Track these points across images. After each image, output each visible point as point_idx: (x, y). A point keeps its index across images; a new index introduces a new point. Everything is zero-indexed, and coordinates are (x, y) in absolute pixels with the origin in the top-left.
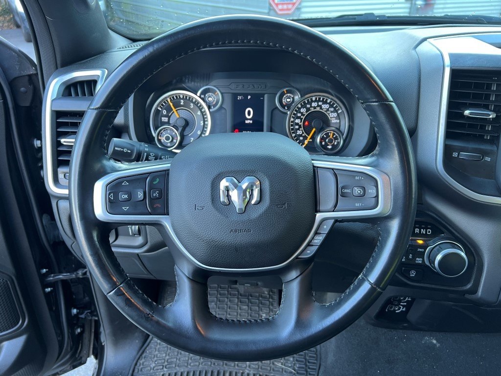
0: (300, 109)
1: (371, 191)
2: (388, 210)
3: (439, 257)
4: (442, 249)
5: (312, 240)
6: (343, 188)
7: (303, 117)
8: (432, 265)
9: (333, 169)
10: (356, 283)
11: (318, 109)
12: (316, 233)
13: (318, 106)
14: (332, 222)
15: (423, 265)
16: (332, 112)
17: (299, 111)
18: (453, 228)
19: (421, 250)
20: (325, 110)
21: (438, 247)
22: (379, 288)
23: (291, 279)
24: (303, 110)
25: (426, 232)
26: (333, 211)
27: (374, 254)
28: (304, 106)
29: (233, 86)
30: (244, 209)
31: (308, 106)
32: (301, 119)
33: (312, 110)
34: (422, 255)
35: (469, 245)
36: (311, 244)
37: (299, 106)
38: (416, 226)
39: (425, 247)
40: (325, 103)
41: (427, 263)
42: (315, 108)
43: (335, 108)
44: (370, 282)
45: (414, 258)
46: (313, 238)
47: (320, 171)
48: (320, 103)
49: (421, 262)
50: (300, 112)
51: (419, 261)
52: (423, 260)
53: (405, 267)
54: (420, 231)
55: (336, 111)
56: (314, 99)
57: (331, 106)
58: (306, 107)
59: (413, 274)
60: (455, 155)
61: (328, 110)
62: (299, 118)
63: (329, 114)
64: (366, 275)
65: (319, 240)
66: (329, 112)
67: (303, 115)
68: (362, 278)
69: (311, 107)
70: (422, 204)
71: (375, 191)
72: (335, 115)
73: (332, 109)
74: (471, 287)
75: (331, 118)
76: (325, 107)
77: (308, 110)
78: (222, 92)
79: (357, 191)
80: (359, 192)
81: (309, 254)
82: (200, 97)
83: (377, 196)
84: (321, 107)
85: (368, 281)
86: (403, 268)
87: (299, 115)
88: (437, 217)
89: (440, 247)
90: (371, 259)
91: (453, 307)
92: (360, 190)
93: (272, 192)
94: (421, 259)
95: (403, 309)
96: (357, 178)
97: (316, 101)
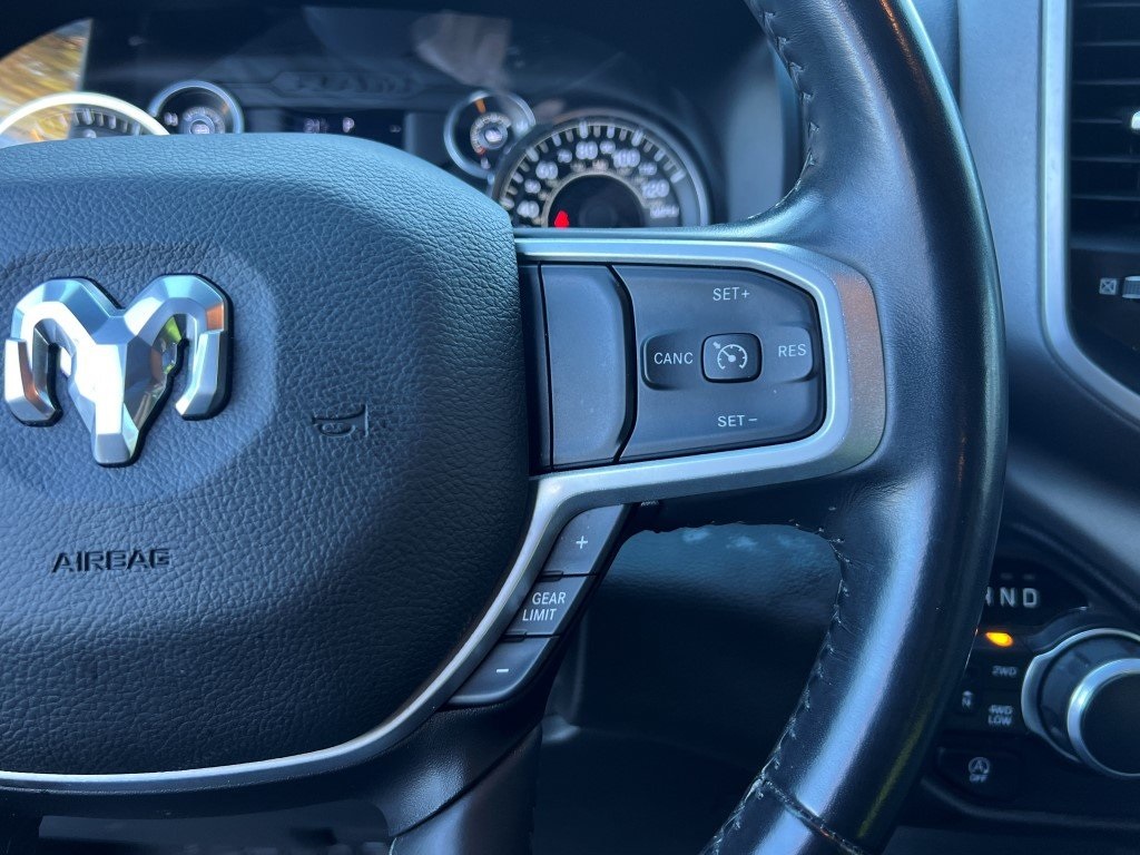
0: (533, 166)
1: (791, 351)
2: (877, 439)
3: (1080, 698)
4: (1092, 664)
5: (519, 612)
6: (656, 345)
7: (549, 199)
8: (1055, 730)
9: (609, 265)
10: (737, 819)
11: (600, 169)
12: (541, 575)
13: (600, 156)
14: (610, 516)
15: (1017, 734)
16: (650, 179)
17: (530, 175)
19: (1004, 672)
20: (627, 172)
21: (1070, 657)
22: (853, 840)
23: (420, 817)
24: (547, 171)
25: (1019, 597)
26: (616, 461)
27: (819, 669)
28: (549, 156)
29: (288, 81)
30: (132, 444)
31: (565, 157)
32: (541, 204)
33: (580, 171)
34: (1010, 691)
36: (516, 630)
37: (532, 154)
39: (1018, 656)
40: (624, 145)
41: (1032, 723)
42: (588, 164)
43: (660, 166)
44: (806, 813)
45: (981, 704)
46: (524, 602)
47: (552, 281)
48: (607, 148)
49: (1007, 721)
50: (535, 178)
51: (1000, 715)
52: (1018, 715)
53: (946, 745)
54: (996, 597)
55: (662, 174)
56: (583, 130)
57: (647, 157)
58: (555, 159)
59: (980, 771)
60: (1108, 286)
61: (635, 172)
62: (532, 198)
63: (639, 186)
64: (787, 780)
65: (551, 608)
66: (639, 180)
67: (544, 186)
68: (768, 793)
69: (575, 159)
71: (804, 350)
72: (661, 189)
73: (650, 169)
75: (649, 200)
76: (624, 159)
77: (564, 170)
78: (248, 101)
79: (723, 356)
80: (732, 358)
81: (505, 680)
82: (161, 119)
83: (818, 375)
84: (608, 159)
85: (798, 807)
86: (942, 750)
87: (532, 187)
89: (1079, 656)
90: (807, 693)
92: (734, 352)
93: (289, 352)
94: (1008, 710)
96: (720, 295)
97: (591, 138)
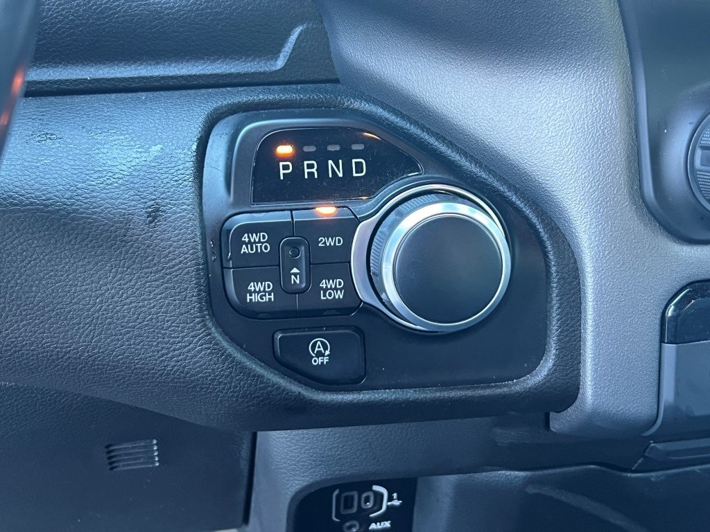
18: (451, 144)
19: (330, 242)
25: (347, 169)
34: (338, 263)
35: (514, 199)
38: (306, 149)
39: (346, 228)
41: (366, 295)
45: (311, 280)
49: (340, 295)
51: (332, 290)
52: (350, 287)
53: (283, 330)
54: (323, 169)
59: (320, 354)
70: (337, 81)
74: (552, 373)
86: (279, 336)
88: (392, 118)
91: (531, 490)
94: (339, 283)
95: (391, 499)
